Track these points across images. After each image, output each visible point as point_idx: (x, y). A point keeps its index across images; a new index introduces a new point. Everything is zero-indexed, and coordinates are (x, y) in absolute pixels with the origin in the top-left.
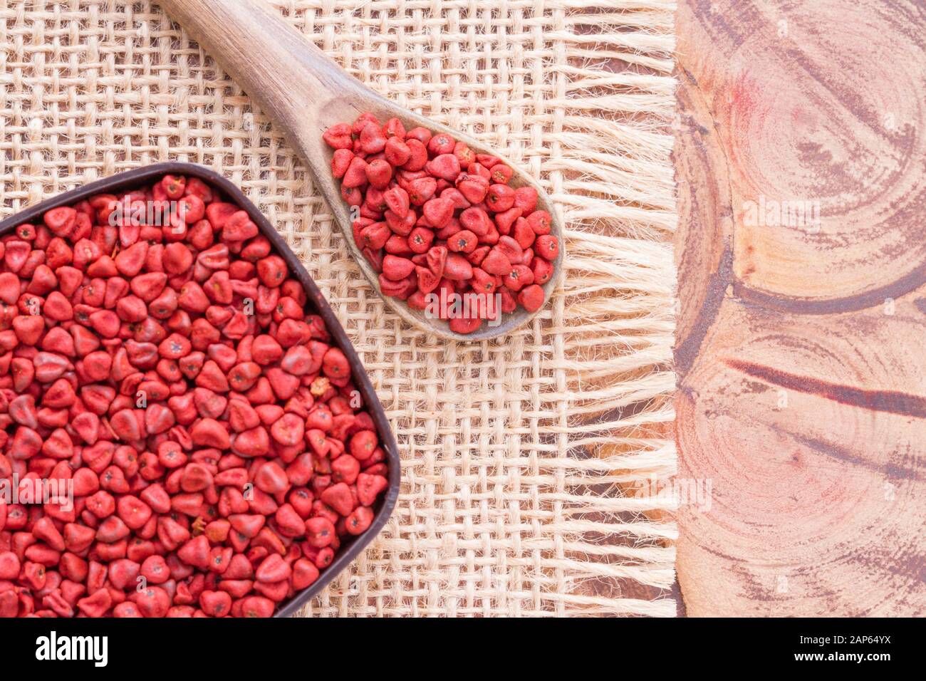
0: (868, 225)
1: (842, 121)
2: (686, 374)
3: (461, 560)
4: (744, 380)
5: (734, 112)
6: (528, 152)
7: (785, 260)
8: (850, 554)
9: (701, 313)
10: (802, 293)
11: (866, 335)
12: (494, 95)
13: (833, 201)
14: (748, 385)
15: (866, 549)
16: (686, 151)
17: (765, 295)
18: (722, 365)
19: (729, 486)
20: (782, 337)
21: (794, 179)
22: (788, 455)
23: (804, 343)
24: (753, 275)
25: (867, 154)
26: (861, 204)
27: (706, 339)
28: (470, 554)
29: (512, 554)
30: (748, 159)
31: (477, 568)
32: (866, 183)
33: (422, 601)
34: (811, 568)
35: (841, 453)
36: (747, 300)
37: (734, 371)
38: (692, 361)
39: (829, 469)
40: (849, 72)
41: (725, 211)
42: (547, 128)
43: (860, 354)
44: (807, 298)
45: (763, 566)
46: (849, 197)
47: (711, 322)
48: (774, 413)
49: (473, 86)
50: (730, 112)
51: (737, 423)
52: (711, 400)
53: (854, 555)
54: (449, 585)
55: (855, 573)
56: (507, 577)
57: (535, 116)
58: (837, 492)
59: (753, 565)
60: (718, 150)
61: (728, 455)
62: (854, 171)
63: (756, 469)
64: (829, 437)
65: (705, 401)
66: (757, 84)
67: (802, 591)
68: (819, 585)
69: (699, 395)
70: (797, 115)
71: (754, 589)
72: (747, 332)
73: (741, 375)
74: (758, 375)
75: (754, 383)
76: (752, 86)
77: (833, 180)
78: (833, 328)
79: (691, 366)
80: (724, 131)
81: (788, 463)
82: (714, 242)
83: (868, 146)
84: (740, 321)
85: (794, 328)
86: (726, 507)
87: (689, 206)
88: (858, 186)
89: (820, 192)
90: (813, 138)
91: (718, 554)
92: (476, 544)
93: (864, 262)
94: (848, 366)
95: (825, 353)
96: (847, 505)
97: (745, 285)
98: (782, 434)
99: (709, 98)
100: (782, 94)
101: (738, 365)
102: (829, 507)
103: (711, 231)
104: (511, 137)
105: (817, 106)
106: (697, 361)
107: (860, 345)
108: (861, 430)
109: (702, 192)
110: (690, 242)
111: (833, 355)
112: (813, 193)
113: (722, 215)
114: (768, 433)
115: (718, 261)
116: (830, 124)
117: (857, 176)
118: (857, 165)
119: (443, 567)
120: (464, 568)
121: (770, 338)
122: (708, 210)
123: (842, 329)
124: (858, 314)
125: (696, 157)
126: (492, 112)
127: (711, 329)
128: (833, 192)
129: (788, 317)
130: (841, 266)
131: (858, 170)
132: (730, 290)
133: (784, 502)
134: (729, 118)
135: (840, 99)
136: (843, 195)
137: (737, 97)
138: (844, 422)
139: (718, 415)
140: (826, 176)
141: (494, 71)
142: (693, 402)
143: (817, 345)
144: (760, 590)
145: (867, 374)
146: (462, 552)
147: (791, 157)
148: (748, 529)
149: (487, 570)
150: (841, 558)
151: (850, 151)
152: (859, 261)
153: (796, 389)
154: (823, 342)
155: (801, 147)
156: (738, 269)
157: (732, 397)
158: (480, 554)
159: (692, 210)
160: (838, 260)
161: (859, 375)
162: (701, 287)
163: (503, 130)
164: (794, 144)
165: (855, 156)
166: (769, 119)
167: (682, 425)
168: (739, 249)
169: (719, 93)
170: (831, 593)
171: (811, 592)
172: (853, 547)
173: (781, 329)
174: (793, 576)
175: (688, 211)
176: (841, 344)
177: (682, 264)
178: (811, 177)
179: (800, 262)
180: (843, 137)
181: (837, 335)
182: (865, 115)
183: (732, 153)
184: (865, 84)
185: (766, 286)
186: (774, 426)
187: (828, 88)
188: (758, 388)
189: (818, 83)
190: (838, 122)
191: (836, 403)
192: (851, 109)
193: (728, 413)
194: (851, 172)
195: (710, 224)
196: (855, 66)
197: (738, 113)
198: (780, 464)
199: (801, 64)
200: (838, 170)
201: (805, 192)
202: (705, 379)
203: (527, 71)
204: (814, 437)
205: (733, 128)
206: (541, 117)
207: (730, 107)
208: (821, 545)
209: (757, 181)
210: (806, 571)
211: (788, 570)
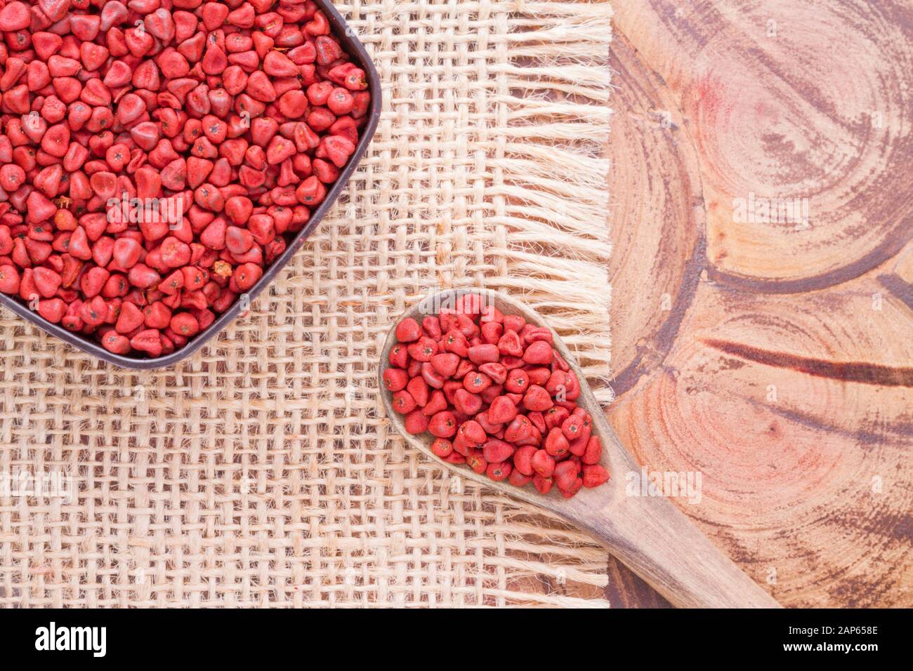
0: (830, 209)
1: (802, 112)
2: (667, 354)
3: (409, 558)
4: (721, 358)
5: (701, 109)
6: (473, 176)
7: (754, 244)
8: (827, 516)
9: (678, 297)
10: (772, 275)
11: (833, 311)
12: (440, 123)
13: (797, 187)
14: (726, 363)
15: (842, 510)
16: (659, 147)
17: (737, 278)
18: (700, 345)
19: (711, 457)
20: (755, 317)
21: (759, 169)
22: (765, 426)
23: (776, 321)
24: (725, 259)
25: (827, 143)
26: (823, 190)
27: (684, 321)
28: (417, 552)
29: (455, 552)
30: (716, 151)
31: (423, 565)
32: (827, 169)
33: (371, 596)
34: (792, 531)
35: (814, 422)
36: (721, 283)
37: (712, 350)
38: (672, 342)
39: (803, 438)
40: (807, 66)
41: (696, 201)
42: (491, 155)
43: (828, 329)
44: (777, 279)
45: (746, 530)
46: (812, 183)
47: (688, 306)
48: (750, 387)
49: (421, 114)
50: (697, 109)
51: (717, 398)
52: (692, 378)
53: (831, 517)
54: (397, 580)
55: (833, 534)
56: (452, 573)
57: (478, 143)
58: (812, 459)
59: (737, 530)
60: (688, 145)
61: (709, 428)
62: (816, 158)
63: (735, 440)
64: (803, 408)
65: (685, 379)
66: (722, 81)
67: (784, 552)
68: (800, 546)
69: (679, 373)
70: (761, 109)
71: (739, 553)
72: (722, 313)
73: (718, 353)
74: (734, 352)
75: (730, 360)
76: (717, 84)
77: (797, 167)
78: (802, 306)
79: (671, 346)
80: (692, 126)
81: (766, 433)
82: (688, 230)
83: (828, 135)
84: (716, 303)
85: (765, 307)
86: (709, 477)
87: (663, 197)
88: (820, 172)
89: (785, 179)
90: (776, 130)
91: (704, 521)
92: (423, 542)
93: (829, 243)
94: (817, 341)
95: (797, 329)
96: (823, 470)
97: (719, 269)
98: (759, 407)
99: (677, 97)
100: (745, 89)
101: (715, 344)
102: (805, 473)
103: (684, 220)
104: (457, 162)
105: (778, 99)
106: (676, 342)
107: (828, 321)
108: (833, 400)
109: (675, 184)
110: (666, 230)
111: (803, 331)
112: (779, 181)
113: (694, 204)
114: (745, 406)
115: (692, 248)
116: (792, 116)
117: (818, 163)
118: (818, 153)
119: (391, 564)
120: (411, 565)
121: (743, 317)
122: (681, 201)
123: (811, 306)
124: (825, 292)
125: (667, 152)
126: (439, 138)
127: (689, 311)
128: (797, 179)
129: (760, 298)
130: (808, 247)
131: (819, 157)
132: (704, 274)
133: (764, 470)
134: (697, 114)
135: (800, 92)
136: (806, 181)
137: (703, 94)
138: (816, 393)
139: (698, 391)
140: (789, 165)
141: (441, 100)
142: (674, 380)
143: (788, 323)
144: (744, 553)
145: (835, 347)
146: (410, 551)
147: (756, 147)
148: (731, 497)
149: (433, 567)
150: (818, 520)
151: (811, 140)
152: (824, 242)
153: (770, 364)
154: (794, 319)
155: (765, 138)
156: (711, 255)
157: (711, 374)
158: (426, 551)
159: (666, 201)
160: (804, 242)
161: (828, 348)
162: (677, 273)
163: (448, 156)
164: (758, 136)
165: (816, 144)
166: (733, 114)
167: (665, 402)
168: (711, 235)
169: (686, 91)
170: (811, 553)
171: (793, 553)
172: (830, 509)
173: (754, 309)
174: (775, 539)
175: (662, 203)
176: (811, 320)
177: (659, 251)
178: (775, 166)
179: (769, 245)
180: (804, 128)
181: (807, 312)
182: (823, 106)
183: (701, 147)
184: (823, 77)
185: (738, 269)
186: (750, 399)
187: (788, 82)
188: (736, 365)
189: (778, 78)
190: (798, 113)
191: (808, 375)
192: (811, 101)
193: (707, 389)
194: (813, 160)
195: (683, 214)
196: (812, 61)
197: (705, 109)
198: (759, 435)
199: (762, 61)
200: (801, 158)
201: (770, 180)
202: (685, 358)
203: (471, 101)
204: (789, 408)
205: (701, 124)
206: (484, 143)
207: (697, 104)
208: (800, 509)
209: (726, 172)
210: (787, 534)
211: (769, 534)
